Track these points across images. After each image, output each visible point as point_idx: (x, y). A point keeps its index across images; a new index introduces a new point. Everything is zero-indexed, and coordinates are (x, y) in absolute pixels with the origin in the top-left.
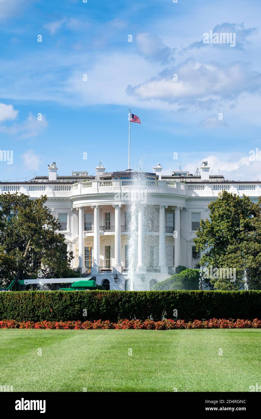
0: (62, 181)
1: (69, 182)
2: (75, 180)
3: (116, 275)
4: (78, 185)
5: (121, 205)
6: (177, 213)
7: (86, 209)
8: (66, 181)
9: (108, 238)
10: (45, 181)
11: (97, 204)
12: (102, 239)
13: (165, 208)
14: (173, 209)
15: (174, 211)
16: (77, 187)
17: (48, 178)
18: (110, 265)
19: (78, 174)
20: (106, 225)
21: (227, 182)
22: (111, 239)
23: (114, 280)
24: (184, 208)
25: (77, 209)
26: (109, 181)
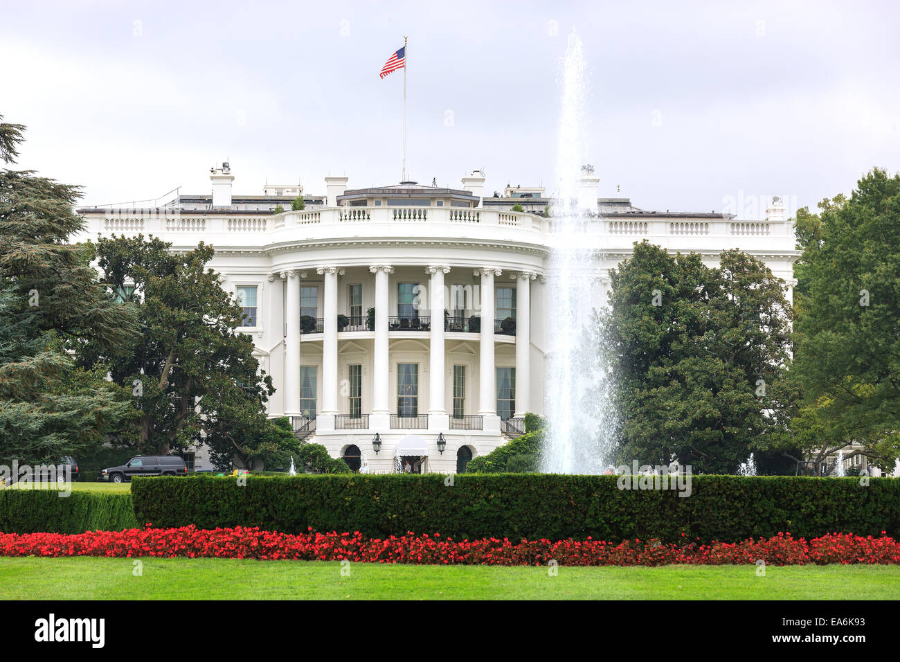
0: (242, 207)
1: (260, 210)
2: (274, 206)
3: (377, 434)
4: (286, 217)
5: (392, 266)
6: (523, 289)
7: (304, 276)
8: (253, 207)
9: (357, 345)
10: (202, 207)
11: (332, 265)
12: (342, 349)
13: (495, 275)
14: (513, 277)
15: (515, 282)
16: (283, 223)
17: (210, 201)
18: (360, 410)
19: (279, 193)
20: (352, 314)
21: (641, 215)
22: (363, 349)
23: (372, 447)
24: (538, 276)
25: (282, 276)
26: (361, 208)
